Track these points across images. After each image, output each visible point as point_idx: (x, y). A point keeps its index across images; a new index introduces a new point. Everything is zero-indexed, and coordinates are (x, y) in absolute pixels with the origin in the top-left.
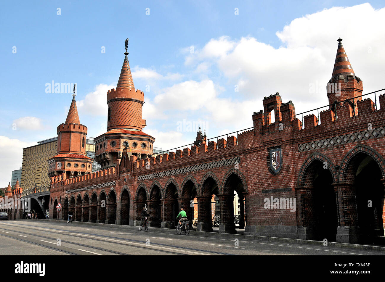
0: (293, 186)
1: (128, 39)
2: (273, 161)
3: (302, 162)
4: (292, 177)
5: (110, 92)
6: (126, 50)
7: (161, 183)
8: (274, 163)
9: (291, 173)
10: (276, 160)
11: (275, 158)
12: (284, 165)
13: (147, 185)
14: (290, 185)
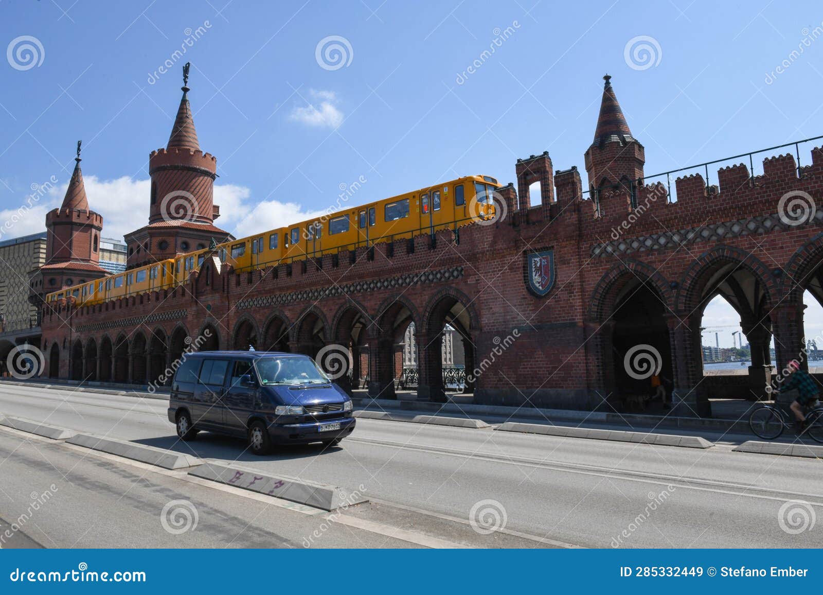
0: (579, 319)
1: (189, 63)
2: (534, 273)
3: (601, 276)
4: (578, 303)
5: (156, 154)
6: (186, 82)
7: (287, 313)
8: (536, 277)
9: (575, 296)
10: (541, 272)
11: (539, 269)
12: (559, 281)
13: (258, 316)
14: (572, 316)
